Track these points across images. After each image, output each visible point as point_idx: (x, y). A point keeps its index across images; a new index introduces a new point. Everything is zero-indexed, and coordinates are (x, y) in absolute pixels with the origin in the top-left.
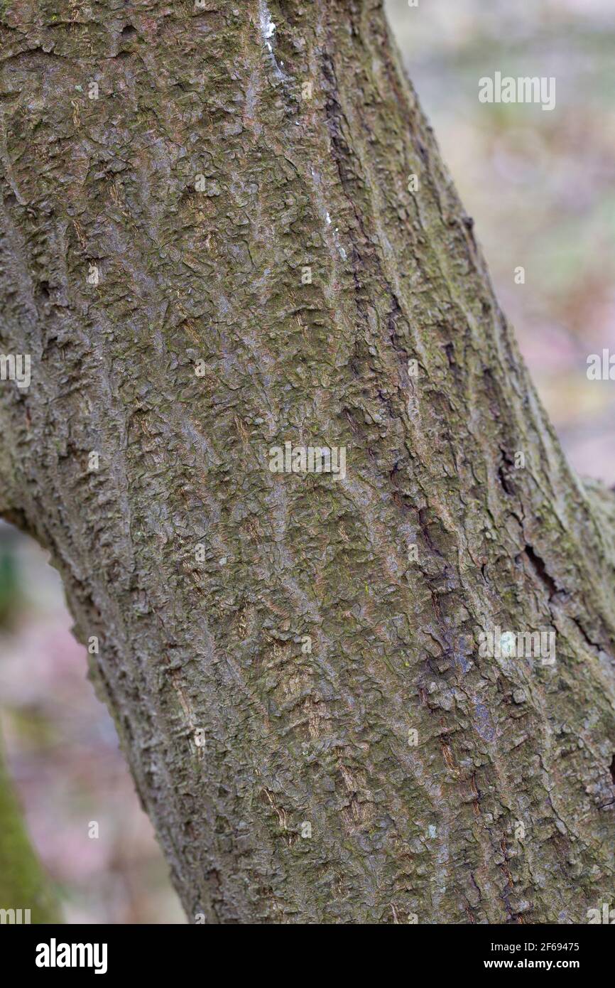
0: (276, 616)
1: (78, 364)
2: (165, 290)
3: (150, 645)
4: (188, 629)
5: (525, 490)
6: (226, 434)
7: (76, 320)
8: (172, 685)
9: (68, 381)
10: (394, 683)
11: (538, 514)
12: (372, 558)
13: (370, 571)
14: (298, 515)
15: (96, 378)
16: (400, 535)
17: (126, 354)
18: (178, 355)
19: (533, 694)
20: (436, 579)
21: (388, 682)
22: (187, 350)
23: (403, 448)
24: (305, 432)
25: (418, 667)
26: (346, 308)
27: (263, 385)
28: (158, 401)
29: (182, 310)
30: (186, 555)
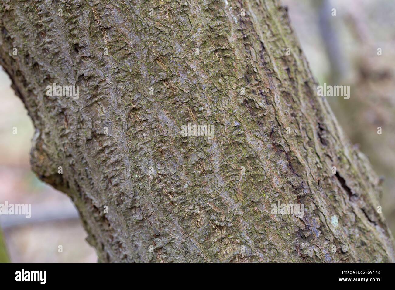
0: (218, 213)
1: (97, 87)
2: (146, 42)
3: (143, 237)
4: (167, 226)
5: (331, 143)
6: (184, 117)
7: (95, 63)
8: (157, 258)
9: (91, 98)
10: (283, 244)
11: (338, 156)
12: (266, 179)
13: (265, 186)
14: (226, 158)
15: (108, 94)
16: (278, 166)
17: (125, 79)
18: (154, 77)
19: (350, 248)
20: (298, 188)
21: (280, 244)
22: (160, 74)
23: (275, 121)
24: (226, 113)
25: (294, 235)
26: (240, 48)
27: (202, 90)
28: (145, 102)
29: (156, 52)
30: (165, 184)
